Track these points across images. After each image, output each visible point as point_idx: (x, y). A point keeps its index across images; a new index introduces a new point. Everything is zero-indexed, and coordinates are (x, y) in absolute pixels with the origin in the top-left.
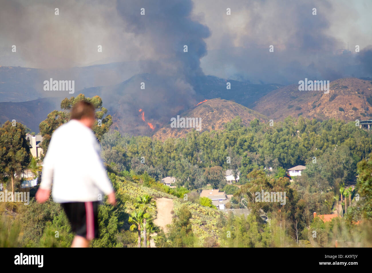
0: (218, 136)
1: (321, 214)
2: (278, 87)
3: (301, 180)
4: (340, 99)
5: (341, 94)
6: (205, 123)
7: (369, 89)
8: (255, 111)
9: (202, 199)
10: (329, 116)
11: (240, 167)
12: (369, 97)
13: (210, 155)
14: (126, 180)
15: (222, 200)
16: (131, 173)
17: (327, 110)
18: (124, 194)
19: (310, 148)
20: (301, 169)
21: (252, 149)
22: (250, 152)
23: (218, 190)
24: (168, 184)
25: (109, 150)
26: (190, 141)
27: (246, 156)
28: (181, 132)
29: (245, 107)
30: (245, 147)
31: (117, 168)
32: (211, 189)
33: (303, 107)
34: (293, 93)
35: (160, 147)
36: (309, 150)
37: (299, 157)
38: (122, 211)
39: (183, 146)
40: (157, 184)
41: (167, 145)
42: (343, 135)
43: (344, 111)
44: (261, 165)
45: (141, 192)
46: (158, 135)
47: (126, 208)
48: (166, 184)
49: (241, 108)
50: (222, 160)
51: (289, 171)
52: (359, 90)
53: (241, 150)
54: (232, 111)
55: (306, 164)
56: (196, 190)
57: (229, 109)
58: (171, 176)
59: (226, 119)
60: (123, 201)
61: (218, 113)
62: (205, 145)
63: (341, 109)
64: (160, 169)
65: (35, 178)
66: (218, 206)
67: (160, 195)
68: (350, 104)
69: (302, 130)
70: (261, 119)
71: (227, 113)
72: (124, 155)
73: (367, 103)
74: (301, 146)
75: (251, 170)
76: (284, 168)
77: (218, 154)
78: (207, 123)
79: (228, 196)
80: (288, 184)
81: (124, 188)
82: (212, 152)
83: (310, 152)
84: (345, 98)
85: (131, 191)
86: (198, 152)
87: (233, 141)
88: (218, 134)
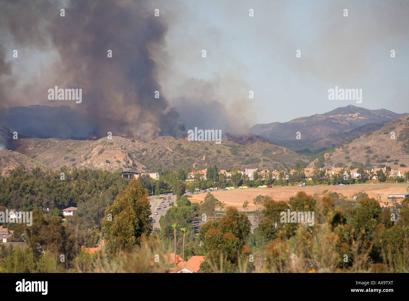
0: (4, 180)
1: (87, 247)
2: (57, 142)
3: (73, 219)
4: (107, 153)
5: (108, 149)
7: (130, 146)
8: (36, 161)
10: (98, 167)
11: (22, 207)
12: (130, 152)
15: (5, 235)
17: (96, 162)
19: (80, 193)
20: (73, 210)
21: (33, 193)
22: (31, 195)
23: (2, 226)
27: (27, 198)
29: (28, 157)
30: (27, 191)
33: (77, 158)
34: (69, 146)
36: (80, 194)
37: (71, 200)
42: (108, 182)
43: (110, 163)
44: (40, 206)
49: (25, 158)
50: (7, 201)
51: (63, 211)
52: (122, 146)
53: (23, 194)
54: (17, 160)
55: (77, 205)
57: (14, 158)
59: (12, 166)
61: (5, 161)
63: (108, 162)
66: (2, 240)
68: (115, 158)
69: (75, 178)
70: (41, 167)
71: (13, 161)
73: (128, 157)
74: (73, 191)
75: (31, 210)
76: (59, 208)
77: (3, 196)
79: (11, 231)
80: (61, 222)
83: (81, 196)
84: (111, 152)
87: (17, 186)
88: (4, 179)
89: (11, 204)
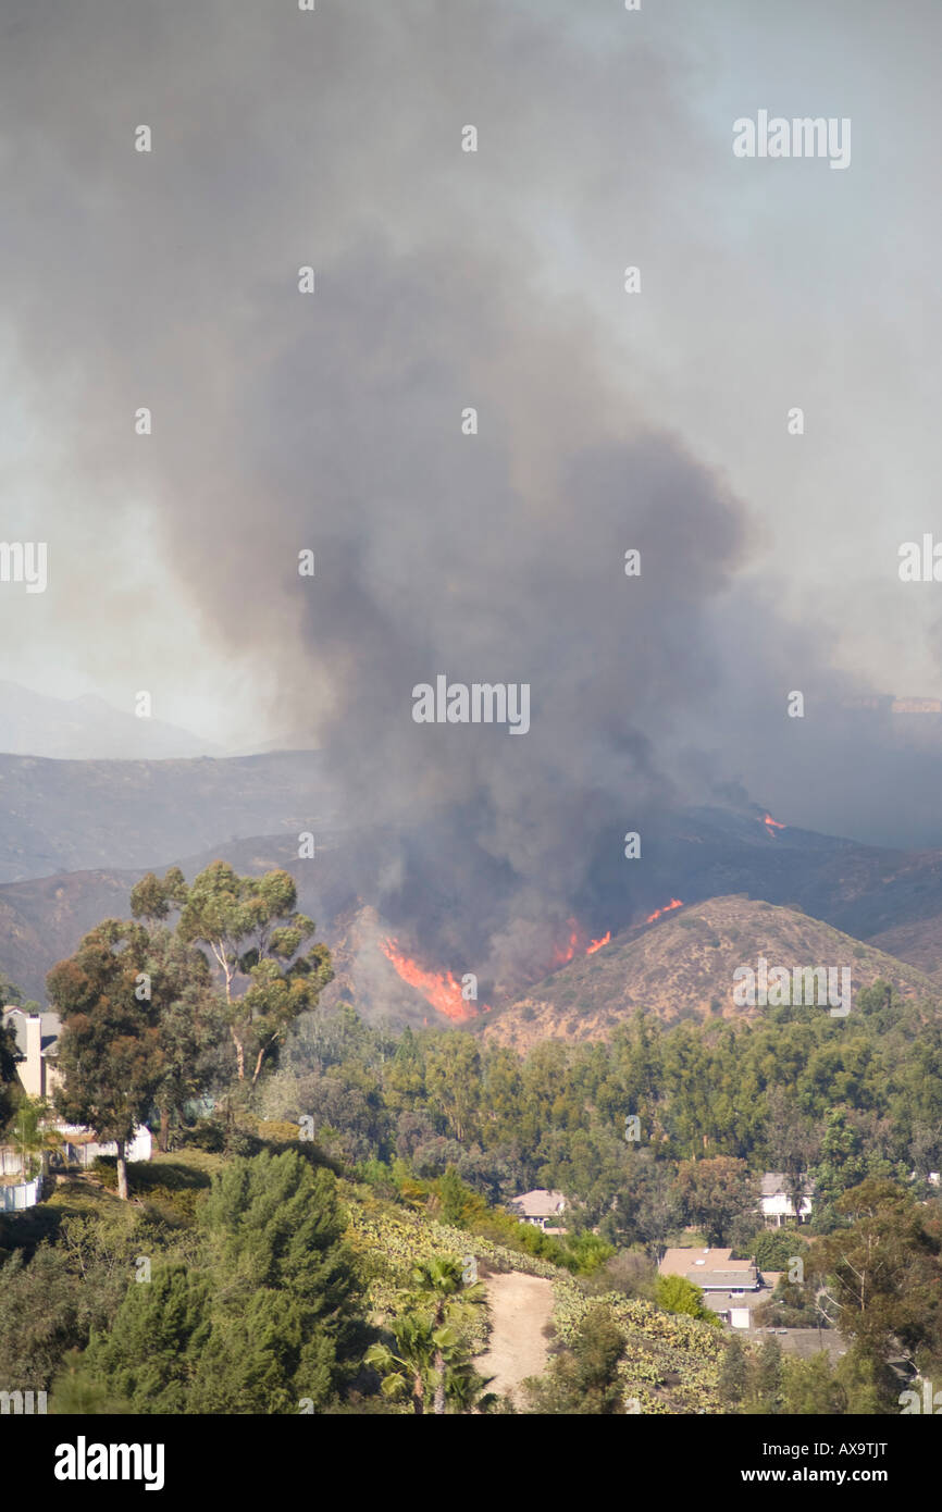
0: (733, 1039)
6: (687, 989)
8: (878, 951)
9: (665, 1283)
11: (817, 1164)
13: (700, 1113)
14: (376, 1197)
15: (741, 1291)
16: (394, 1172)
18: (366, 1252)
21: (862, 1099)
22: (855, 1108)
23: (728, 1252)
24: (535, 1218)
25: (313, 1078)
26: (625, 1057)
27: (841, 1123)
28: (592, 1019)
29: (842, 933)
30: (836, 1090)
31: (344, 1150)
32: (702, 1246)
35: (509, 1075)
38: (357, 1317)
39: (598, 1072)
40: (495, 1217)
41: (537, 1069)
44: (899, 1161)
45: (431, 1248)
46: (503, 1025)
47: (370, 1306)
48: (527, 1218)
49: (826, 936)
50: (748, 1136)
53: (822, 1101)
54: (791, 947)
56: (643, 1249)
57: (778, 936)
58: (551, 1187)
60: (361, 1281)
61: (735, 951)
62: (684, 1072)
64: (509, 1158)
65: (29, 1180)
66: (728, 1316)
67: (502, 1260)
70: (901, 981)
71: (772, 952)
72: (373, 1100)
75: (859, 1177)
77: (731, 1108)
78: (694, 987)
79: (766, 1276)
81: (364, 1228)
82: (711, 1102)
85: (394, 1241)
86: (656, 1098)
87: (792, 1065)
88: (733, 1035)
89: (768, 1147)
